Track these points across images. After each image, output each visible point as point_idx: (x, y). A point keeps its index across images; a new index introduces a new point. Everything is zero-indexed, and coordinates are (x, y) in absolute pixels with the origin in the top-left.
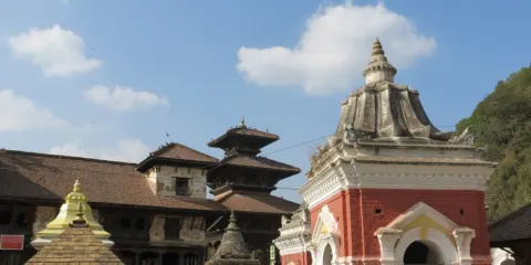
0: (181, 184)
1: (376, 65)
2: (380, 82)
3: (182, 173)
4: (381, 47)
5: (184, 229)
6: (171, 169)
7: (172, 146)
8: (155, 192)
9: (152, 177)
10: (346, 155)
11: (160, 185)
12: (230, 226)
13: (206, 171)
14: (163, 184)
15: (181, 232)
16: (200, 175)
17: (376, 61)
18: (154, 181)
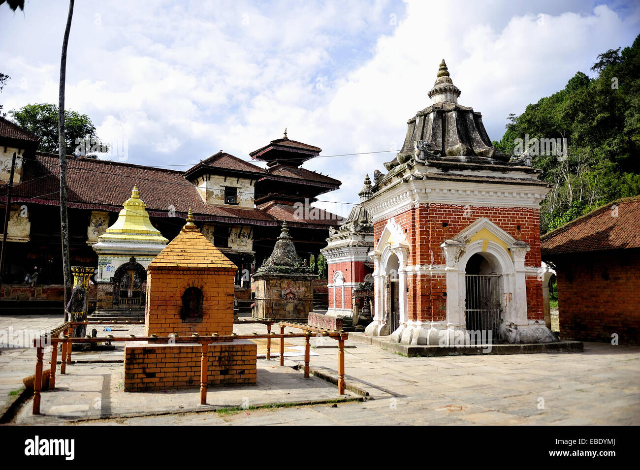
0: (230, 193)
1: (442, 86)
2: (446, 103)
3: (232, 182)
4: (446, 69)
5: (233, 237)
6: (220, 179)
7: (221, 155)
8: (205, 200)
9: (202, 187)
10: (417, 172)
11: (209, 194)
12: (282, 235)
13: (254, 182)
14: (212, 193)
15: (230, 239)
16: (248, 185)
17: (442, 82)
18: (205, 190)
